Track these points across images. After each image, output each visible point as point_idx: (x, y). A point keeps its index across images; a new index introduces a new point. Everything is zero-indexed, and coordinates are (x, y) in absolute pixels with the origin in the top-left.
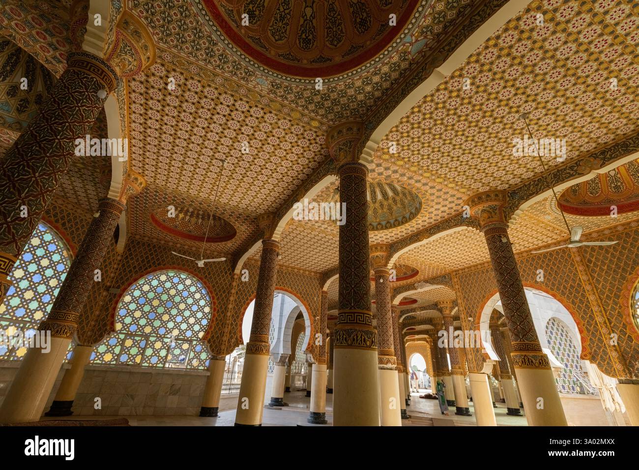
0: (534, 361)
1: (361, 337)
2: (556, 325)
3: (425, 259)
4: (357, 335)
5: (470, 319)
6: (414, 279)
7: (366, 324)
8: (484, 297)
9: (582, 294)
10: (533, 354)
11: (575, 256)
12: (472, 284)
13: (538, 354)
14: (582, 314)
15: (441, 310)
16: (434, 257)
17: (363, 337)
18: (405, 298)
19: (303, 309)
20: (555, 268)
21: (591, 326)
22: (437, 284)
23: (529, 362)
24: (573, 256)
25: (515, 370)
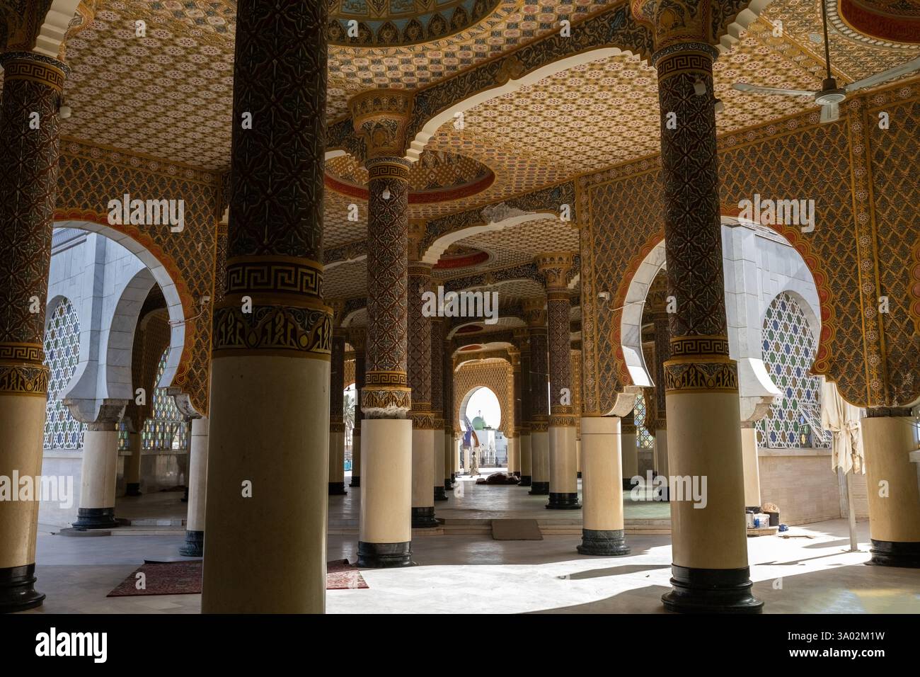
0: (707, 376)
1: (285, 326)
2: (789, 308)
3: (512, 139)
4: (273, 320)
5: (602, 295)
6: (482, 194)
7: (301, 292)
8: (642, 241)
9: (847, 233)
10: (708, 361)
11: (854, 144)
12: (621, 209)
13: (720, 360)
14: (836, 277)
15: (543, 279)
16: (535, 135)
17: (290, 327)
18: (456, 249)
19: (162, 276)
20: (807, 172)
21: (846, 303)
22: (539, 209)
23: (696, 379)
24: (850, 144)
25: (667, 398)
